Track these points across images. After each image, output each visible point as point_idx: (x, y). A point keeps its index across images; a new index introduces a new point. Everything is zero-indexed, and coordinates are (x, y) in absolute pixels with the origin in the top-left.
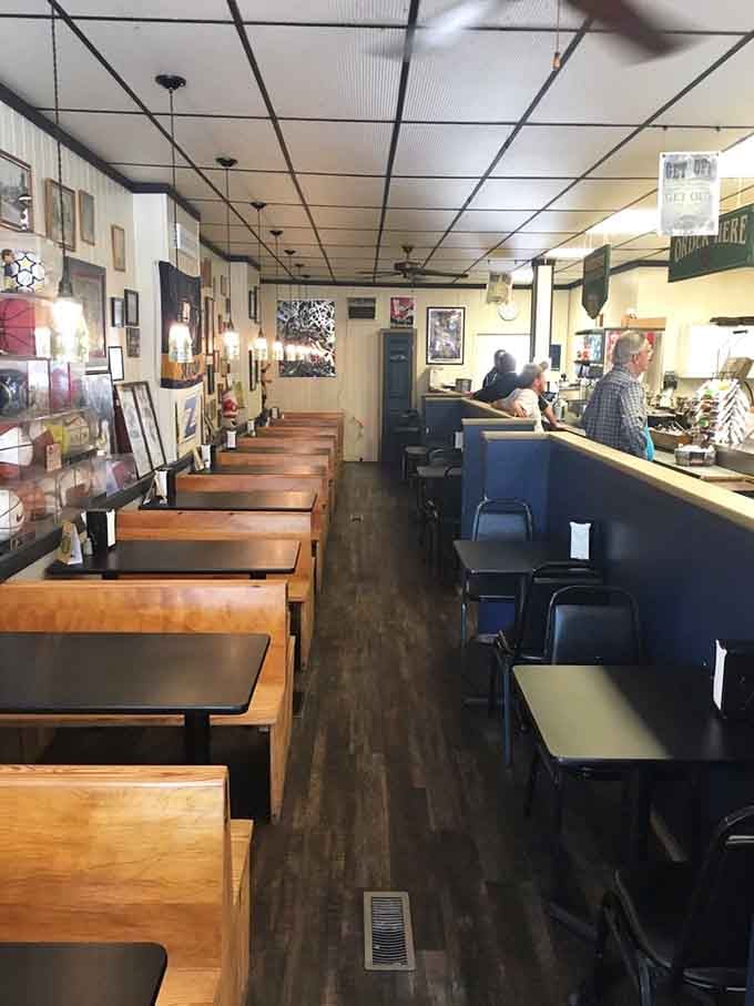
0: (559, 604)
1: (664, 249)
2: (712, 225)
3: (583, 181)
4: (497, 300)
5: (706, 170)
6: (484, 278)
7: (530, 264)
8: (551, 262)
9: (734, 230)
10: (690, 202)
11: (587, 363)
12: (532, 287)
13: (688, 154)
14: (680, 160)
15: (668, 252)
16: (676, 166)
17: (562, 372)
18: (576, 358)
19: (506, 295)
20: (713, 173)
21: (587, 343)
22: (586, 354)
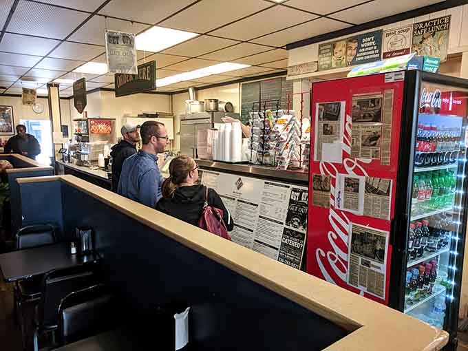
0: (65, 308)
1: (112, 83)
2: (135, 69)
3: (64, 42)
4: (29, 103)
5: (129, 41)
6: (20, 91)
7: (46, 86)
8: (57, 86)
9: (144, 73)
10: (122, 57)
11: (81, 135)
12: (49, 97)
13: (119, 32)
14: (115, 35)
15: (114, 85)
16: (114, 37)
17: (70, 138)
18: (74, 132)
19: (34, 101)
20: (132, 43)
21: (80, 125)
22: (79, 130)
